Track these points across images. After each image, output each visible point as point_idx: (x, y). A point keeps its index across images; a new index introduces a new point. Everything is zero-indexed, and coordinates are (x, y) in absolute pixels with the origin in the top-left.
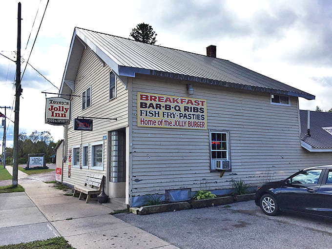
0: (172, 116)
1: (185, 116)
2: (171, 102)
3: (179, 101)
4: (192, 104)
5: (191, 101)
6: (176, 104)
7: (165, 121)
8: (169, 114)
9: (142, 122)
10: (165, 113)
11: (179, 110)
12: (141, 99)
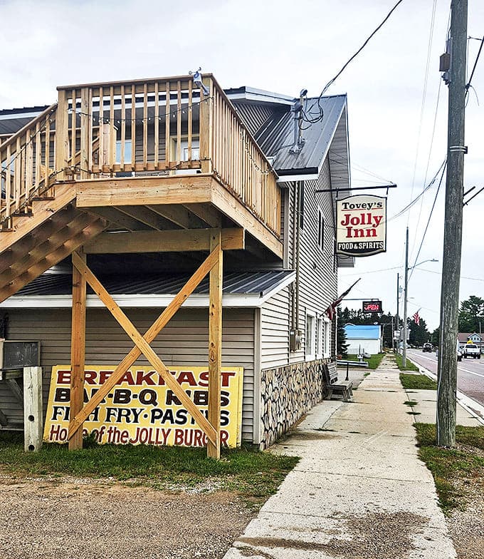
0: (132, 417)
1: (168, 416)
2: (131, 383)
3: (155, 378)
4: (193, 383)
5: (190, 375)
6: (145, 386)
7: (110, 432)
8: (124, 412)
9: (55, 435)
10: (112, 412)
11: (153, 401)
12: (60, 381)
